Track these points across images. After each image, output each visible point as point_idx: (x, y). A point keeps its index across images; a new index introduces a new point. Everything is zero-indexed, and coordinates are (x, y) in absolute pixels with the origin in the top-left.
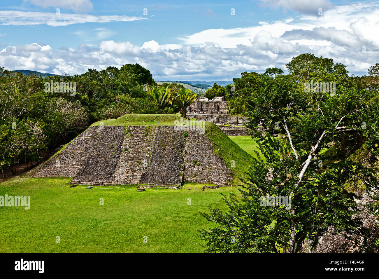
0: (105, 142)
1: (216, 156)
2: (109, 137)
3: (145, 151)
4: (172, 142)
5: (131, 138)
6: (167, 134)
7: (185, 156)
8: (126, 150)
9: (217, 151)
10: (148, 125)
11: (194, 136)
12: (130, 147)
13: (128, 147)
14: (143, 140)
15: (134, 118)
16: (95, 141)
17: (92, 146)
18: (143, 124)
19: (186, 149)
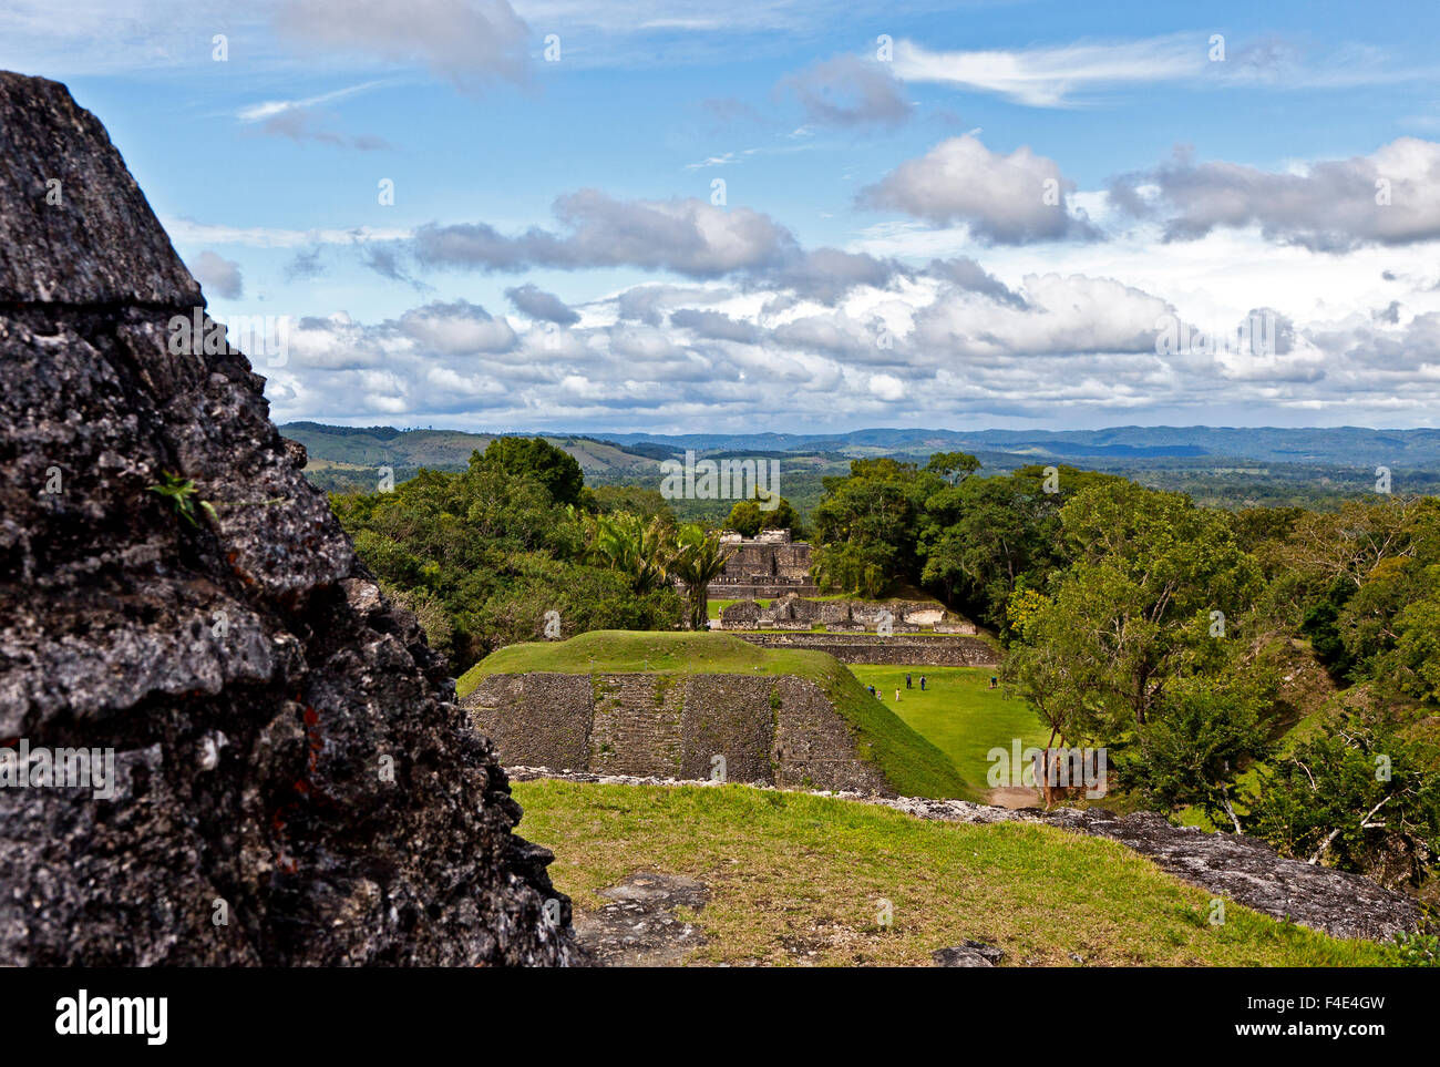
0: (541, 725)
1: (866, 764)
2: (553, 710)
3: (661, 752)
4: (737, 723)
5: (616, 711)
6: (719, 699)
7: (778, 767)
8: (606, 749)
9: (866, 748)
10: (660, 670)
11: (799, 706)
12: (616, 738)
13: (609, 739)
14: (650, 717)
15: (610, 645)
16: (509, 721)
17: (504, 735)
18: (643, 665)
19: (778, 745)
